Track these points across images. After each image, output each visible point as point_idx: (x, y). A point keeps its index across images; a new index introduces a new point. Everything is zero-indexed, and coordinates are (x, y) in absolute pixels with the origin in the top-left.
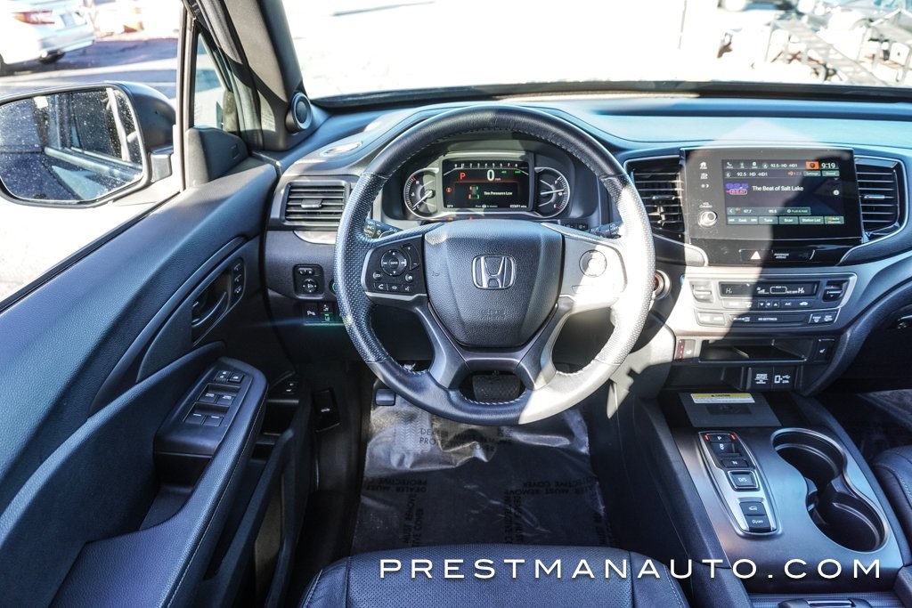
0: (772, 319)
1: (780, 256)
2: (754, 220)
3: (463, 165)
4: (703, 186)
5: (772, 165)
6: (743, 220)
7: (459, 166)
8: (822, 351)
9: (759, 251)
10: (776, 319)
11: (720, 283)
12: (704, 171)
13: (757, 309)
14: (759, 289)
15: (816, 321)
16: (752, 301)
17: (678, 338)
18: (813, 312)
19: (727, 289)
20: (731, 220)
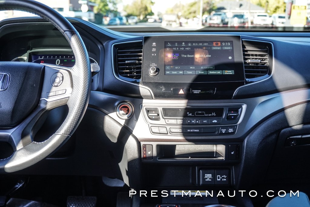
0: (196, 131)
1: (196, 92)
2: (181, 72)
3: (43, 57)
4: (153, 55)
5: (194, 44)
6: (174, 73)
7: (41, 57)
8: (232, 153)
9: (183, 89)
10: (198, 131)
11: (163, 109)
12: (154, 47)
13: (186, 125)
14: (188, 113)
15: (224, 132)
16: (183, 119)
17: (142, 143)
18: (221, 127)
19: (168, 112)
20: (168, 72)
